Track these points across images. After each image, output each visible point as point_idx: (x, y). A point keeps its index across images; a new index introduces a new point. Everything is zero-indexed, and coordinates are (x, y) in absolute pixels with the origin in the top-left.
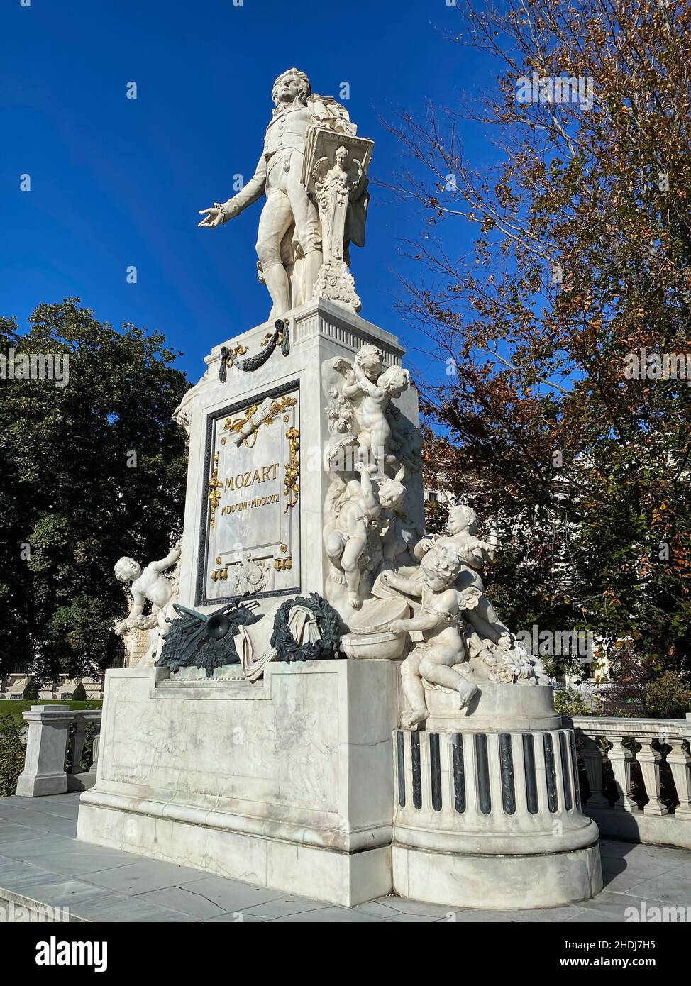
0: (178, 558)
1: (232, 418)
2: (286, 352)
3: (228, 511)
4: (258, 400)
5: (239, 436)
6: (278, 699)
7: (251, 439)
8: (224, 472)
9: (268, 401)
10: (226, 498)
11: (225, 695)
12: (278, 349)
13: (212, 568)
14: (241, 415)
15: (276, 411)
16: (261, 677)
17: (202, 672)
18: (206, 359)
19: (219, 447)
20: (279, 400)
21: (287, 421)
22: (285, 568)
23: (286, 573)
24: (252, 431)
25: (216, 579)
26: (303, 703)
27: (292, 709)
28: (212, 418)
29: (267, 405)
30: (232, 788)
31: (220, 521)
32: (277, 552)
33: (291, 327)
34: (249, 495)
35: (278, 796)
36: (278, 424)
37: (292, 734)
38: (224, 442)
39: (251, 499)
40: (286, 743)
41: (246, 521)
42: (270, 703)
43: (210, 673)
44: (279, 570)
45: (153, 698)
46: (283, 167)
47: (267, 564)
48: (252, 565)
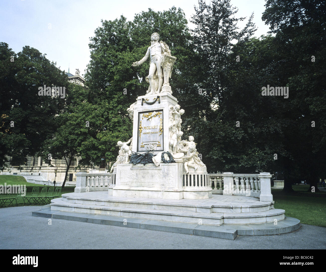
0: (131, 142)
1: (145, 114)
2: (159, 103)
3: (145, 134)
4: (153, 111)
5: (148, 118)
6: (163, 169)
7: (150, 120)
8: (143, 125)
9: (155, 112)
10: (144, 131)
11: (150, 169)
12: (157, 102)
13: (140, 145)
14: (147, 114)
15: (157, 115)
16: (159, 165)
17: (142, 165)
18: (137, 99)
19: (141, 119)
20: (157, 112)
21: (159, 117)
22: (159, 146)
23: (159, 147)
24: (151, 118)
25: (141, 147)
26: (168, 170)
27: (166, 171)
28: (140, 113)
29: (155, 113)
30: (153, 185)
31: (142, 136)
32: (157, 143)
33: (161, 98)
34: (150, 131)
35: (163, 185)
36: (157, 118)
37: (166, 175)
38: (143, 119)
39: (151, 132)
40: (165, 176)
41: (149, 136)
42: (161, 170)
43: (144, 165)
44: (158, 146)
45: (131, 169)
46: (156, 59)
47: (155, 145)
48: (151, 145)
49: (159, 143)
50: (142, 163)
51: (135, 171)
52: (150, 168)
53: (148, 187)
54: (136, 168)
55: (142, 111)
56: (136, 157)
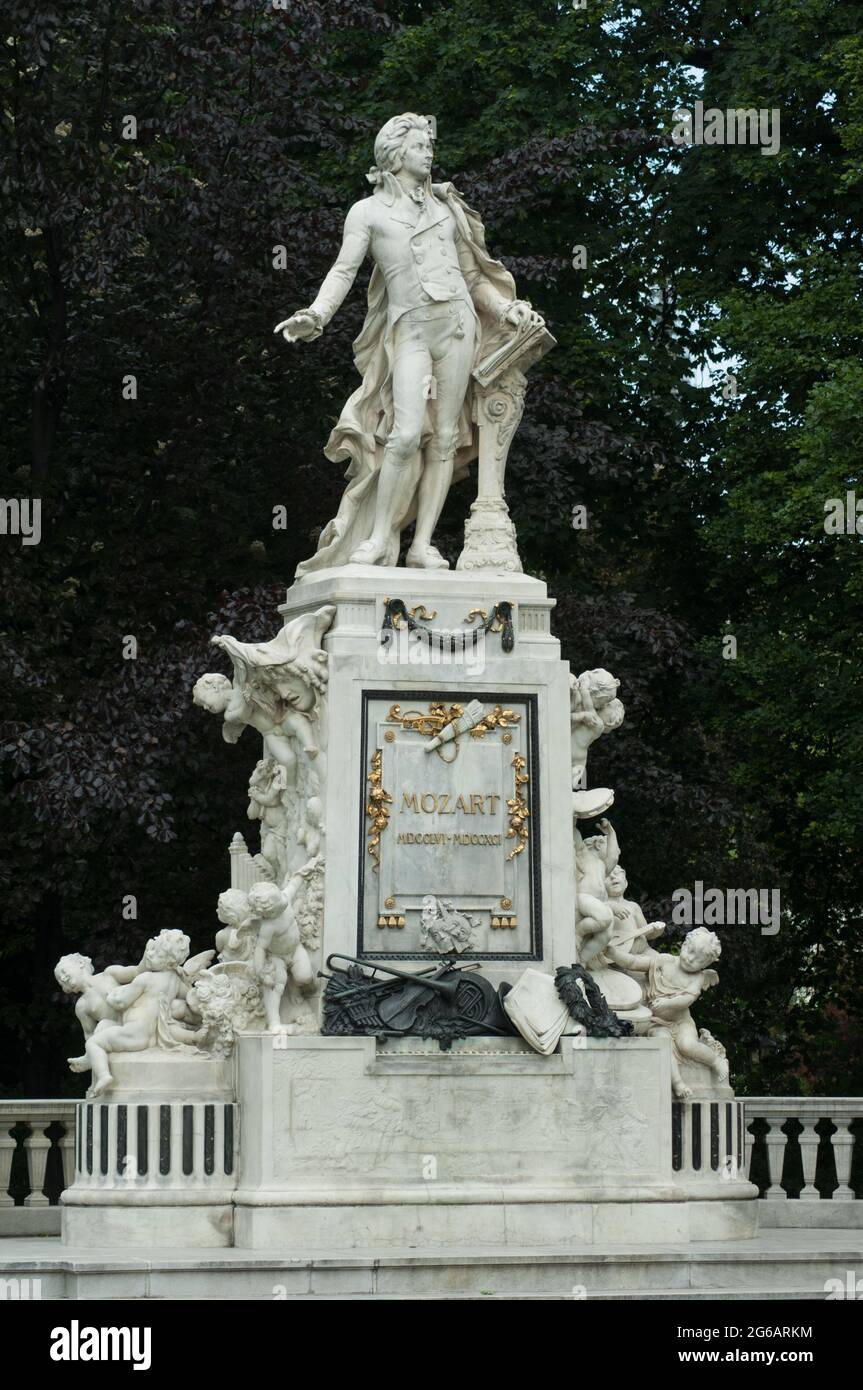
1: (404, 707)
2: (508, 646)
3: (409, 839)
4: (465, 698)
5: (435, 742)
6: (580, 1074)
7: (448, 750)
8: (396, 781)
9: (475, 703)
10: (399, 821)
11: (504, 1071)
12: (495, 639)
13: (375, 912)
14: (423, 709)
16: (558, 1051)
17: (430, 1047)
19: (380, 742)
20: (495, 709)
21: (507, 741)
22: (503, 928)
23: (507, 933)
24: (453, 740)
25: (380, 927)
26: (614, 1076)
27: (600, 1083)
28: (369, 695)
29: (473, 711)
30: (519, 1165)
31: (390, 850)
32: (495, 906)
33: (515, 613)
34: (448, 825)
35: (585, 1166)
36: (494, 742)
37: (601, 1108)
38: (389, 738)
39: (451, 833)
40: (593, 1116)
41: (443, 860)
42: (569, 1081)
43: (445, 1045)
44: (494, 928)
45: (373, 1074)
46: (452, 328)
47: (476, 919)
48: (459, 918)
49: (506, 907)
50: (425, 1037)
51: (396, 1084)
52: (498, 1065)
53: (488, 1181)
54: (404, 1066)
55: (388, 687)
56: (371, 993)
